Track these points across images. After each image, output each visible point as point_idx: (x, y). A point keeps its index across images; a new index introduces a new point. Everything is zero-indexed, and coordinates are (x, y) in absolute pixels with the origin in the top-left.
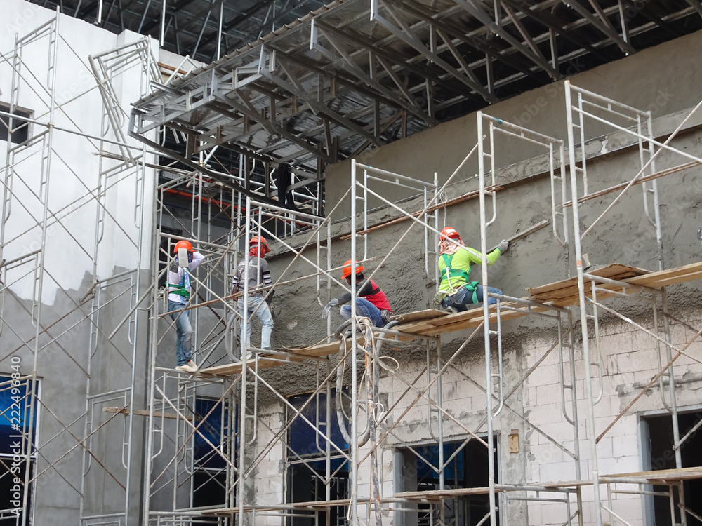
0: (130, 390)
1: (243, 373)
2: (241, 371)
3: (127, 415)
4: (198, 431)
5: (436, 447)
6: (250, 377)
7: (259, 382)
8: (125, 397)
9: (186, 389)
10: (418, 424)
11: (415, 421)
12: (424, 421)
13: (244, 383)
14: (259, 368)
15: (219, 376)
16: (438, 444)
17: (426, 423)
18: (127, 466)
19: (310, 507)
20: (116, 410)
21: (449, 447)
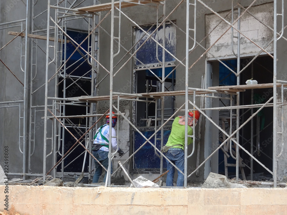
0: (25, 21)
1: (112, 10)
2: (111, 8)
3: (23, 37)
4: (81, 47)
5: (236, 60)
6: (117, 13)
7: (122, 16)
8: (22, 25)
9: (63, 21)
10: (222, 46)
11: (220, 44)
12: (226, 44)
13: (113, 17)
14: (122, 7)
15: (90, 12)
16: (237, 58)
17: (228, 45)
18: (24, 70)
19: (152, 96)
20: (16, 33)
21: (244, 61)
